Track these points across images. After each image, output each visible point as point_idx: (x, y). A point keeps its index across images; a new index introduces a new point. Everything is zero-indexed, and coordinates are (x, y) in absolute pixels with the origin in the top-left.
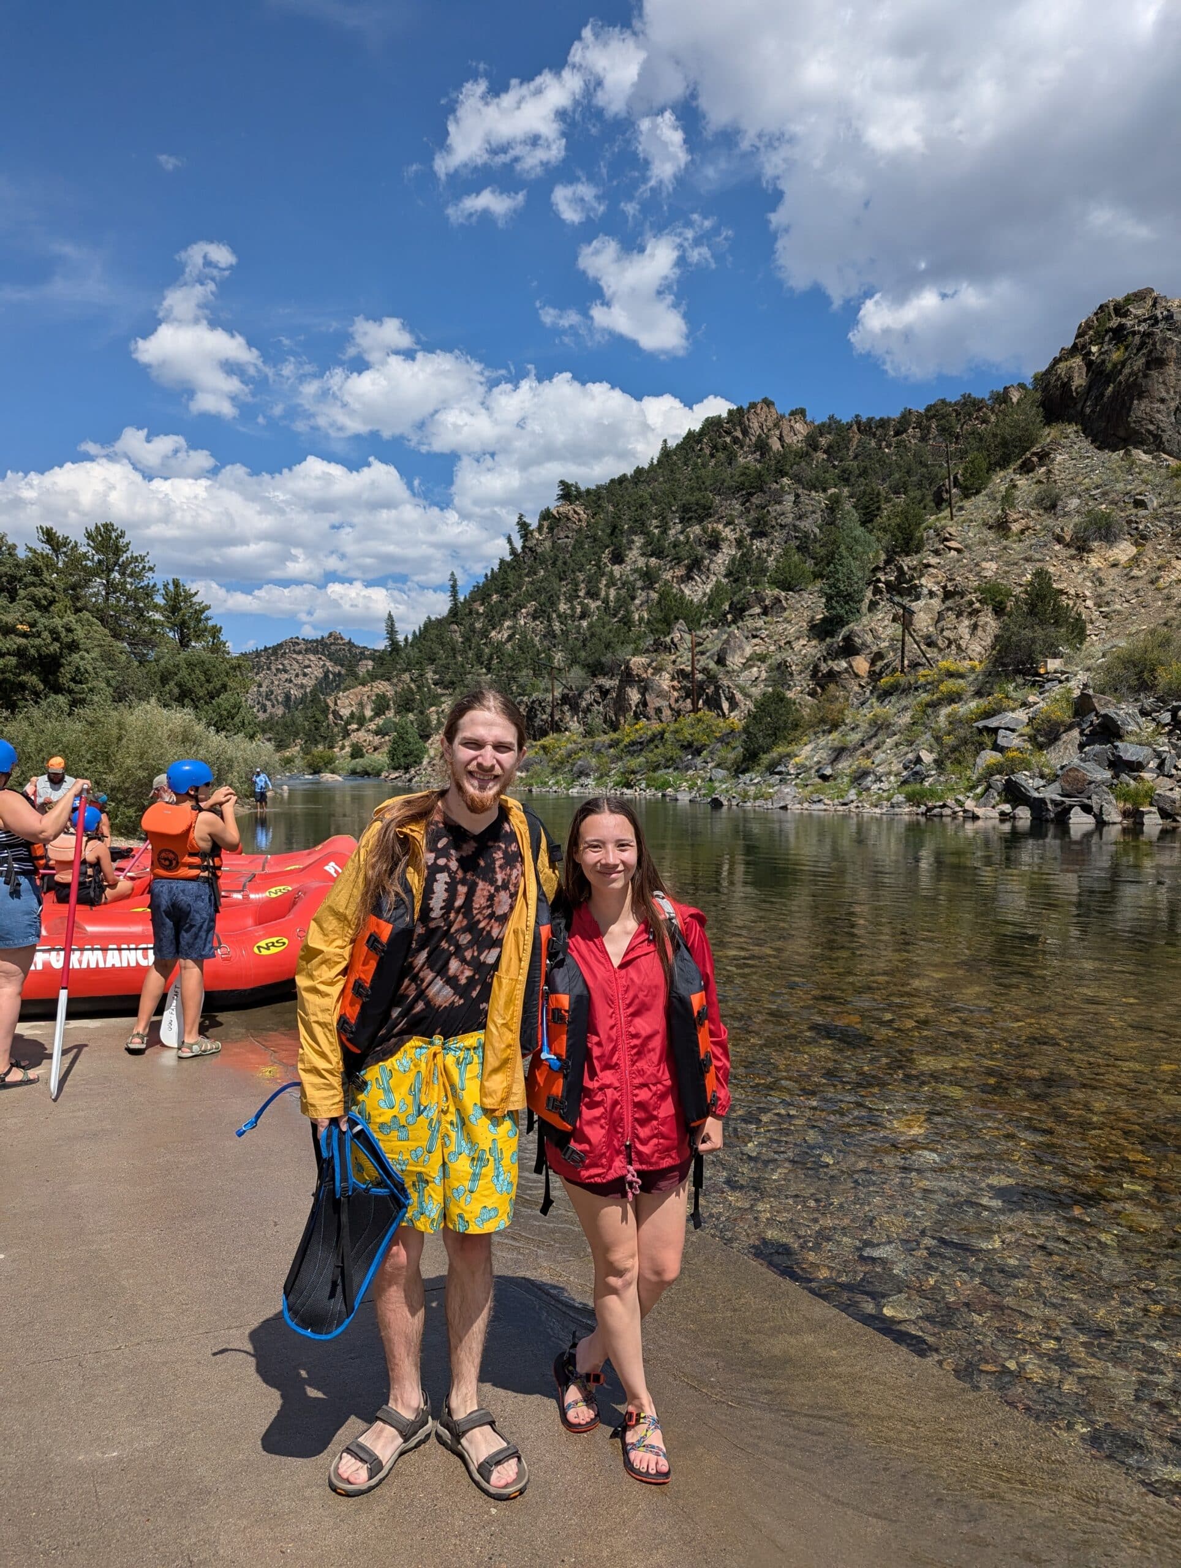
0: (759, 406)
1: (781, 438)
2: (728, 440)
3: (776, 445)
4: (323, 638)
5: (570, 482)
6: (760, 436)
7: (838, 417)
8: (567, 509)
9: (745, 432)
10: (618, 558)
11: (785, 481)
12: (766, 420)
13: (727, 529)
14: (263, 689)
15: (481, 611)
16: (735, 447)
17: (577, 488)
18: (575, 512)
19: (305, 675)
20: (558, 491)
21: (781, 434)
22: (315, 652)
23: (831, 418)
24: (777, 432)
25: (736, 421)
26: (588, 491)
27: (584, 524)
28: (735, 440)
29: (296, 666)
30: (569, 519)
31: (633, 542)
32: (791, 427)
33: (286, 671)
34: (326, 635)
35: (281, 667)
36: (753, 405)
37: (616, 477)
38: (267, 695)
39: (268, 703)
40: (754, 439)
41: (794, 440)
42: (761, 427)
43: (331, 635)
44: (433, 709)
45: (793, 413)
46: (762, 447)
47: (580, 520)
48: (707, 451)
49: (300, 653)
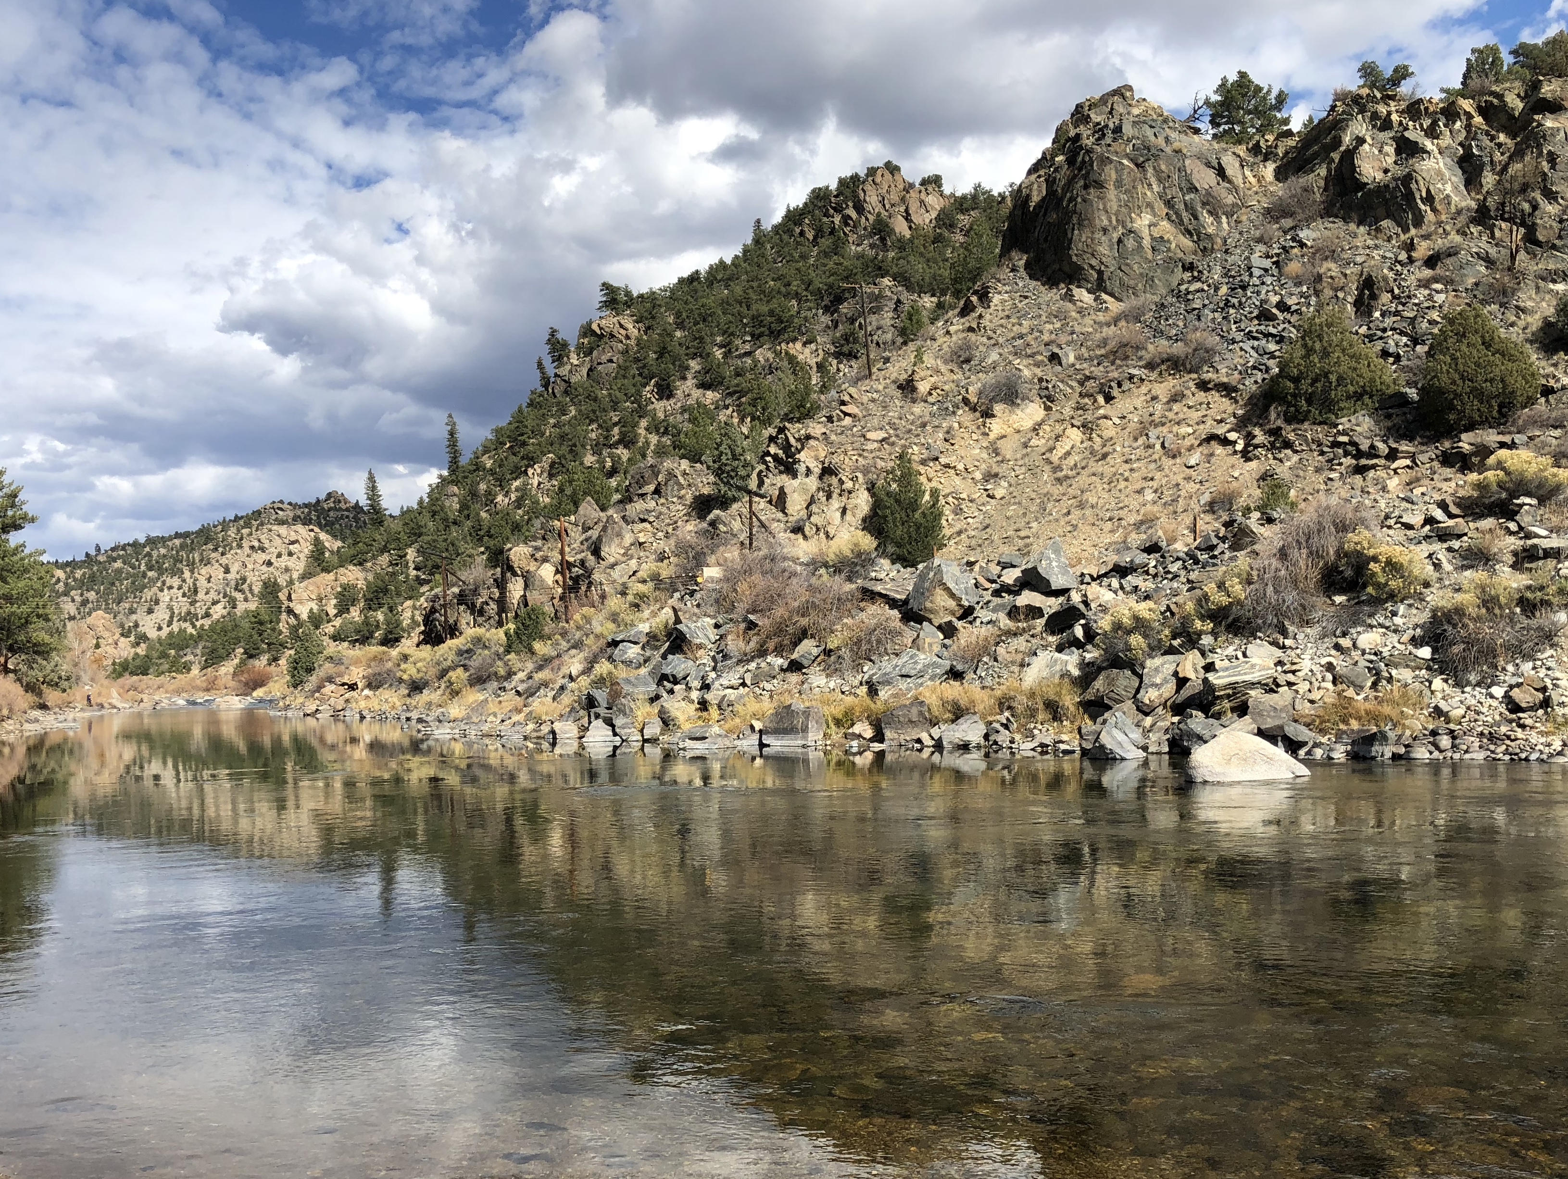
0: (879, 172)
1: (907, 217)
2: (837, 219)
3: (901, 227)
4: (318, 501)
5: (615, 284)
6: (879, 214)
7: (986, 186)
8: (609, 322)
9: (859, 208)
10: (665, 391)
11: (887, 281)
12: (888, 192)
13: (807, 351)
14: (232, 576)
15: (488, 466)
16: (847, 230)
17: (628, 293)
18: (621, 326)
19: (290, 554)
20: (599, 297)
21: (907, 211)
22: (306, 522)
23: (978, 187)
24: (902, 209)
25: (848, 192)
26: (641, 296)
27: (632, 342)
28: (846, 219)
29: (278, 541)
30: (612, 336)
31: (687, 368)
32: (922, 202)
33: (263, 549)
34: (323, 497)
35: (256, 544)
36: (872, 172)
37: (685, 274)
38: (237, 585)
39: (239, 596)
40: (871, 218)
41: (925, 219)
42: (882, 202)
43: (329, 495)
44: (409, 603)
45: (924, 182)
46: (881, 229)
47: (628, 337)
48: (810, 235)
49: (282, 522)
